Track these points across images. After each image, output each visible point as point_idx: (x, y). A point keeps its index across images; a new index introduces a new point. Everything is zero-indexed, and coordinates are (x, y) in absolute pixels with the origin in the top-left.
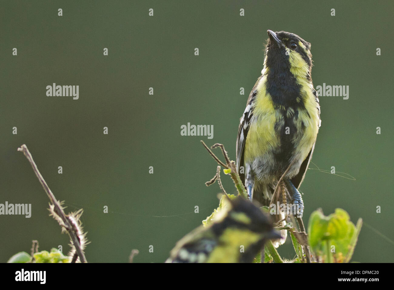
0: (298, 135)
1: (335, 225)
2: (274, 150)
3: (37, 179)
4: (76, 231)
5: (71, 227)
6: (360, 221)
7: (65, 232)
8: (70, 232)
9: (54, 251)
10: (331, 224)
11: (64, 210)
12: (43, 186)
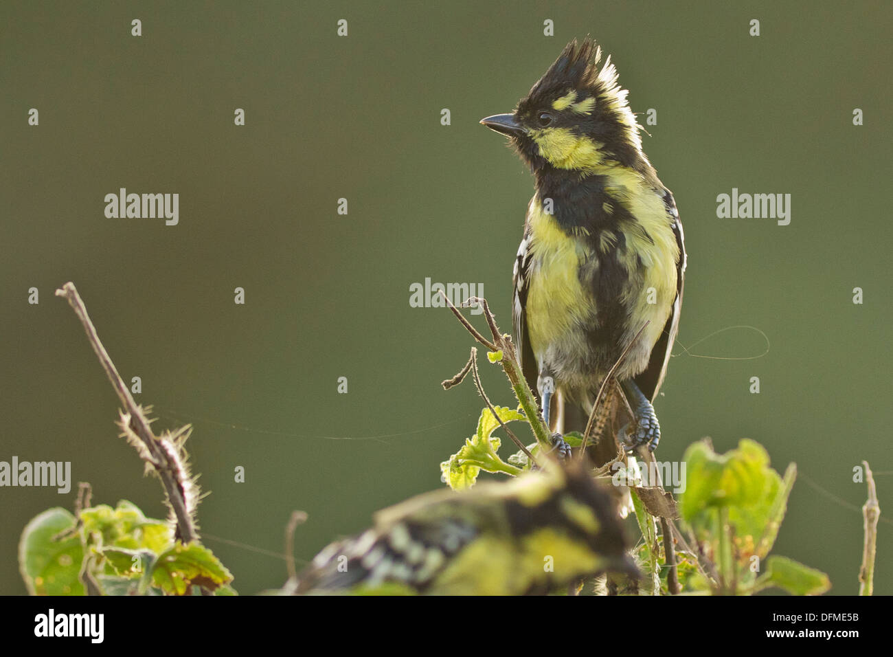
0: (632, 285)
1: (736, 474)
2: (585, 323)
3: (95, 357)
4: (176, 472)
5: (165, 463)
6: (792, 469)
7: (150, 473)
8: (163, 473)
9: (123, 507)
10: (728, 472)
11: (151, 425)
12: (108, 372)
